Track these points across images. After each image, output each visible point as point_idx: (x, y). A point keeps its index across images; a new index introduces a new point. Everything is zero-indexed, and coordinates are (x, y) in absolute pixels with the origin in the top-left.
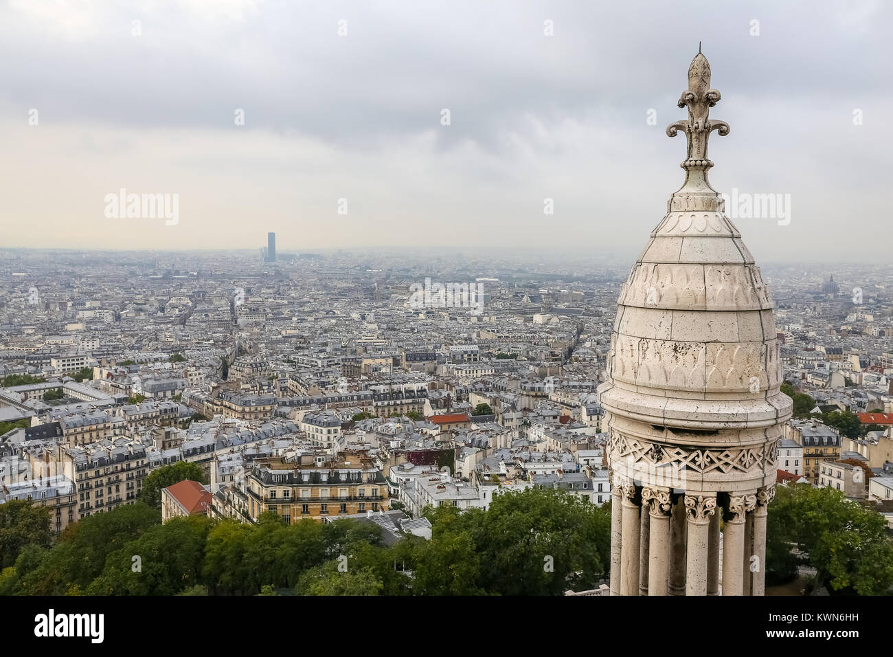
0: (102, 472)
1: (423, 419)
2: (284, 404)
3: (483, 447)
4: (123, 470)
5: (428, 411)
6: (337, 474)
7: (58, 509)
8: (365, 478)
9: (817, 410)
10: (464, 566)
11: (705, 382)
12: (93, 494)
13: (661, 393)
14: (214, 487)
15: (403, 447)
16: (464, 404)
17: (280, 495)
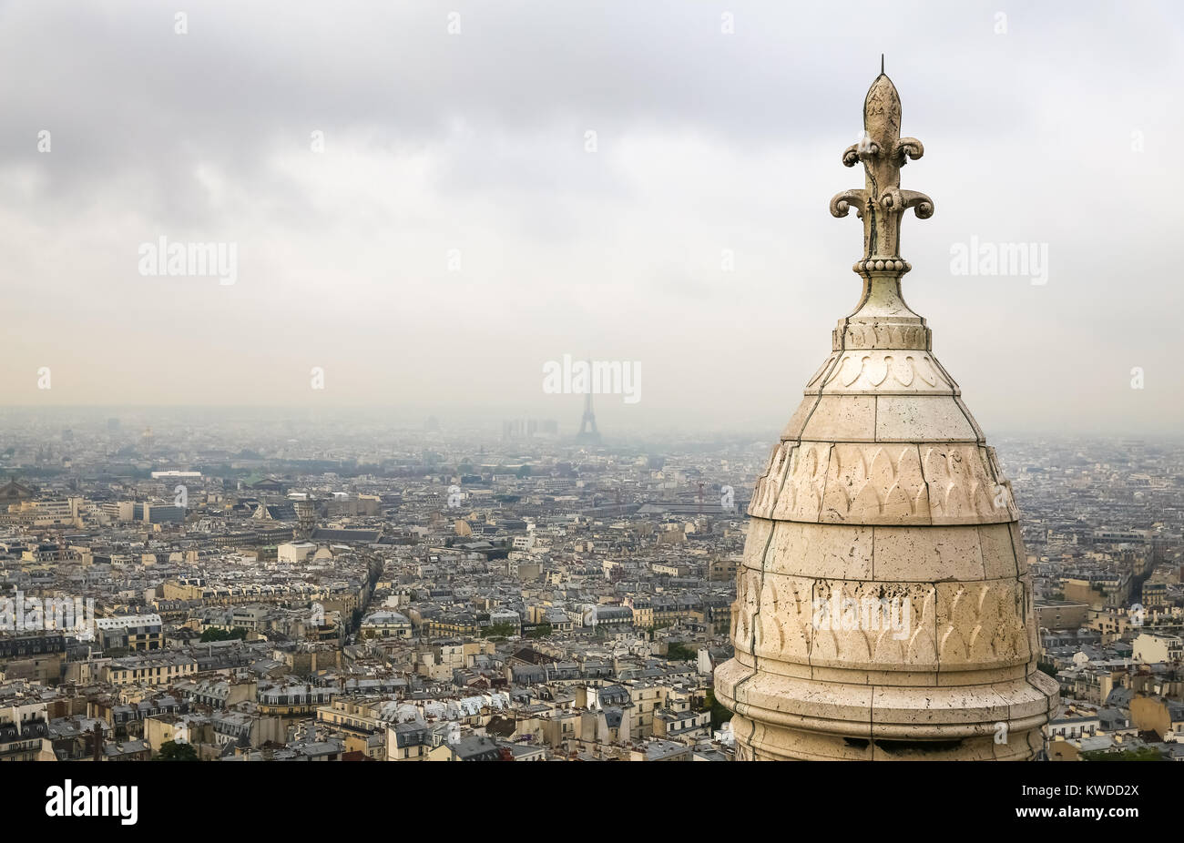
11: (938, 654)
13: (861, 679)
16: (132, 745)
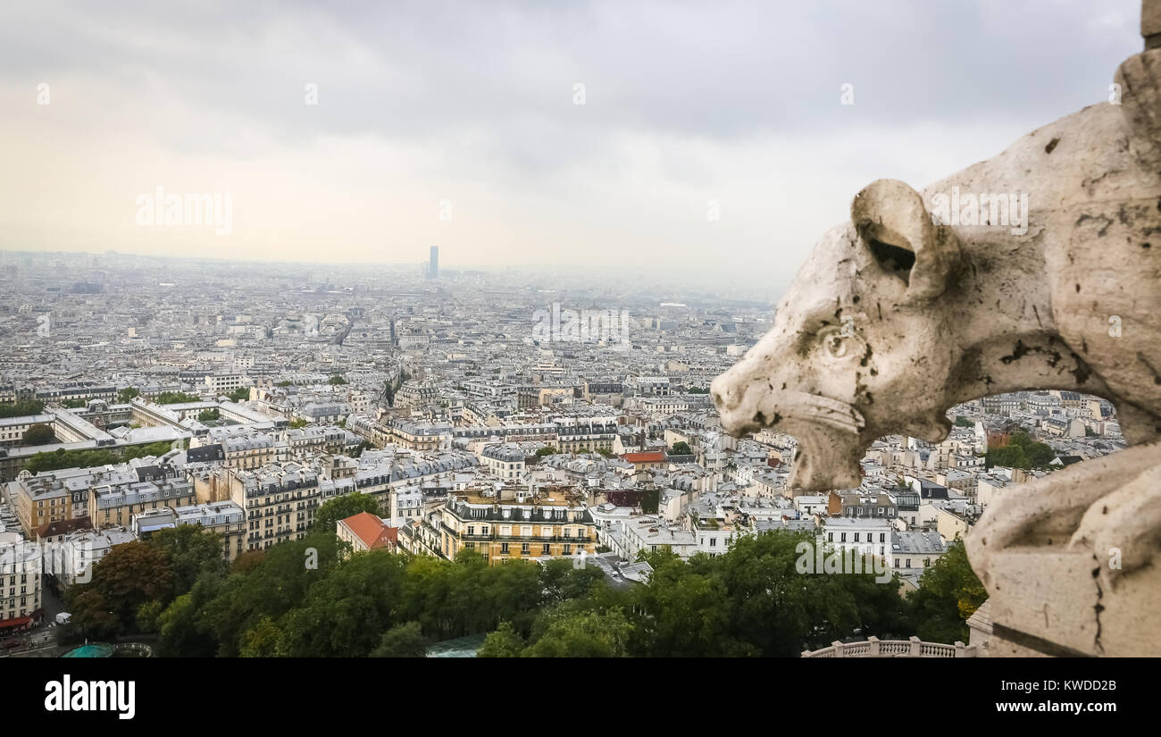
0: (272, 500)
1: (615, 457)
2: (460, 434)
3: (688, 490)
4: (294, 499)
5: (618, 447)
6: (541, 511)
7: (227, 536)
8: (571, 517)
9: (1057, 461)
10: (714, 611)
12: (262, 523)
14: (395, 521)
15: (602, 486)
16: (658, 442)
17: (478, 531)
